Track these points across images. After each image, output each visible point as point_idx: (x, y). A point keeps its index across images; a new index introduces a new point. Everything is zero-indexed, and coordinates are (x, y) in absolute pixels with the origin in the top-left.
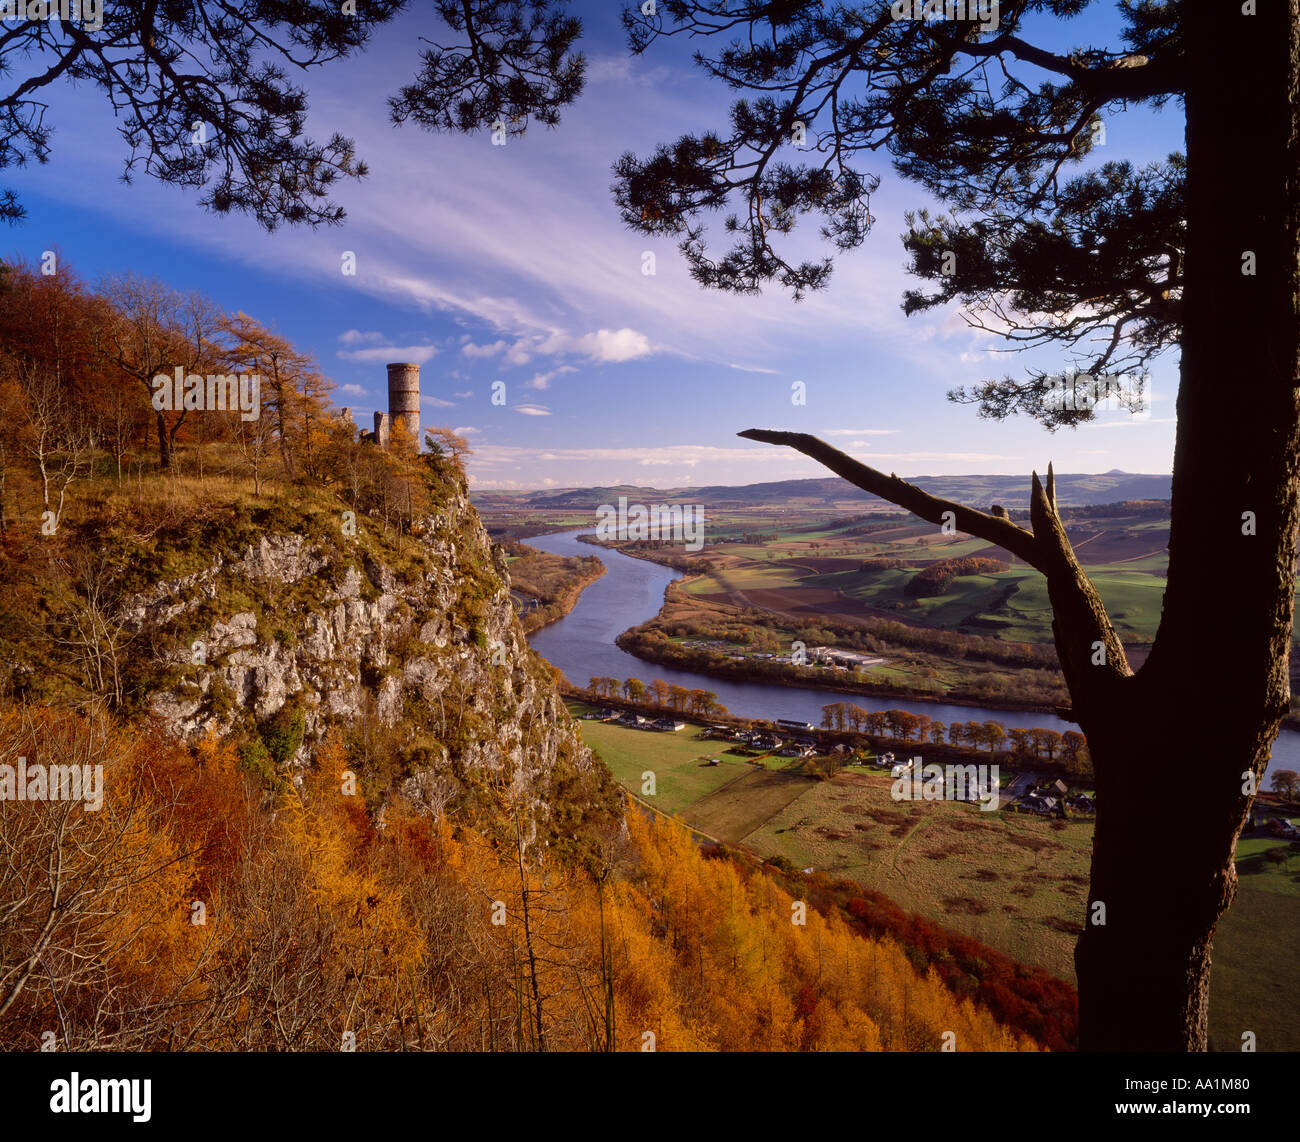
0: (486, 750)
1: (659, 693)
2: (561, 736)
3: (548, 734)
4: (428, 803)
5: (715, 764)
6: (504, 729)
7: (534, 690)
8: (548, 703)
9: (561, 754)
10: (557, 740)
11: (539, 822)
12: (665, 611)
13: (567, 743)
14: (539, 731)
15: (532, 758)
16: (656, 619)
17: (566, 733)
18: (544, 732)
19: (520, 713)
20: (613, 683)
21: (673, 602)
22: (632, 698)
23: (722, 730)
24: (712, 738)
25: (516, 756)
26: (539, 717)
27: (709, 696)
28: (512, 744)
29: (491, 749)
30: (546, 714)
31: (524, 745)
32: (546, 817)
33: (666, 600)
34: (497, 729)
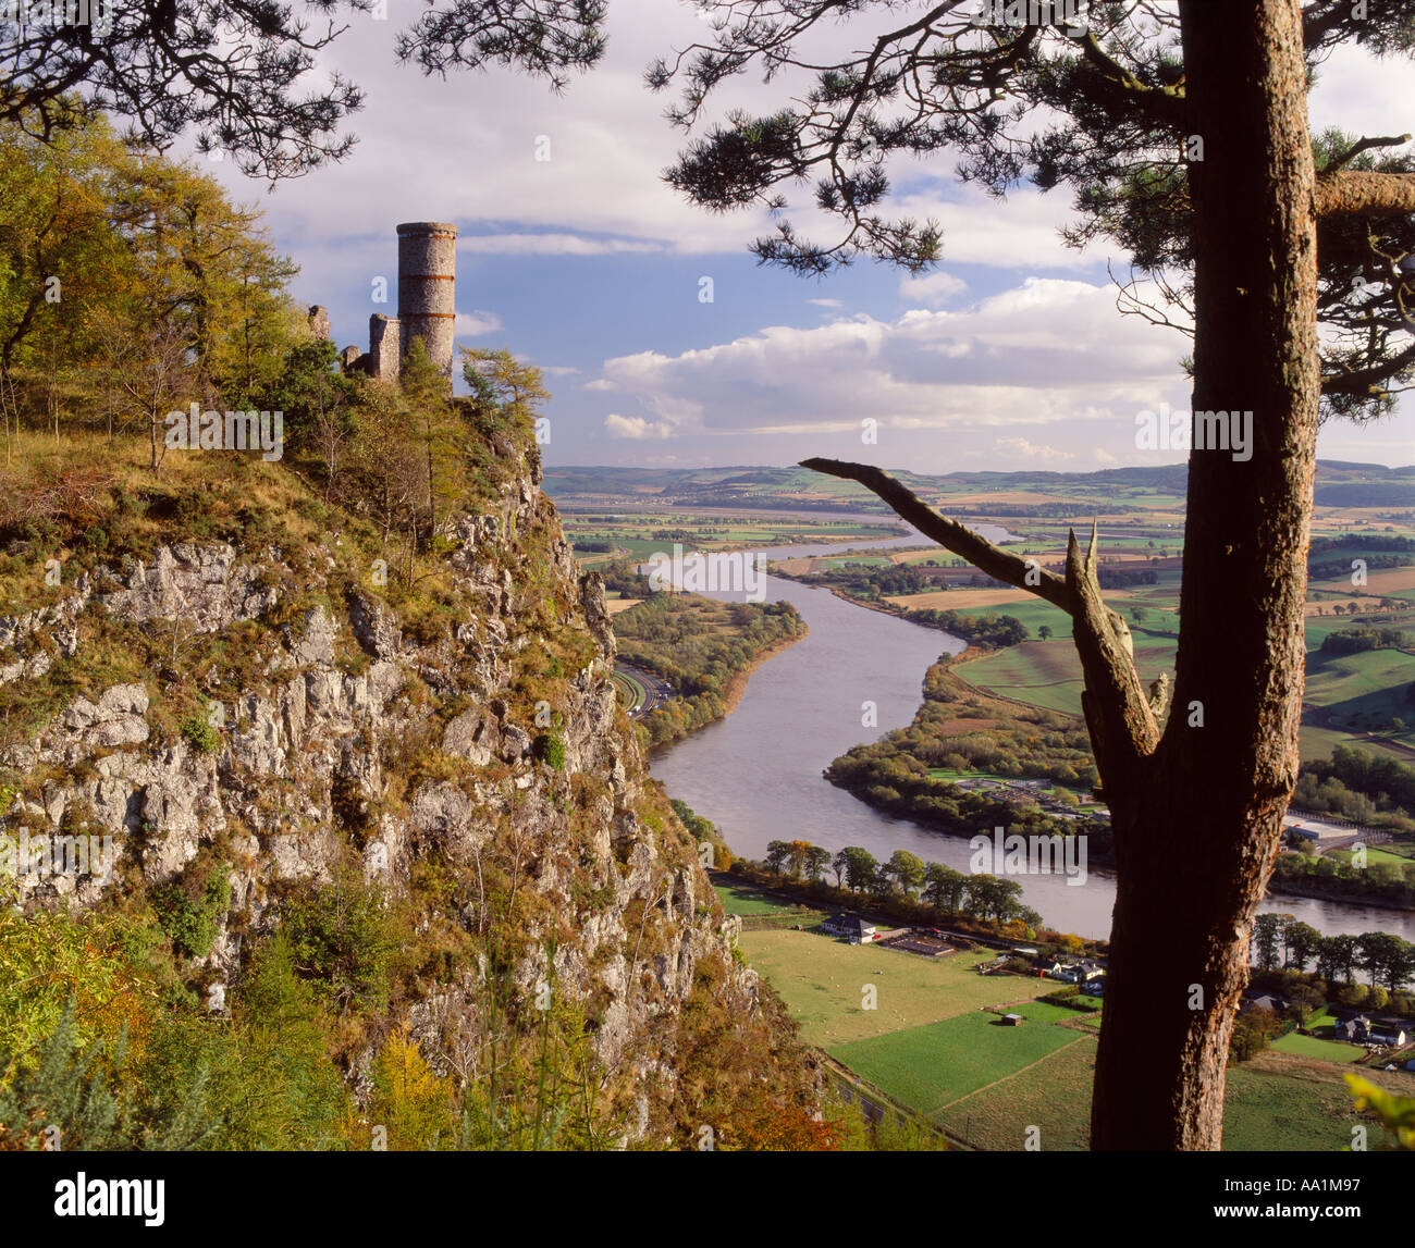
0: (559, 962)
1: (906, 879)
2: (704, 943)
3: (677, 940)
4: (450, 1050)
5: (1011, 1022)
6: (594, 923)
7: (654, 853)
8: (680, 881)
9: (703, 980)
10: (695, 953)
11: (655, 1099)
12: (924, 717)
13: (714, 959)
14: (661, 934)
15: (646, 982)
16: (908, 732)
17: (711, 939)
18: (670, 936)
19: (624, 897)
20: (815, 854)
21: (942, 700)
22: (852, 885)
23: (1029, 958)
24: (1011, 969)
25: (613, 975)
26: (662, 904)
27: (1007, 887)
28: (604, 955)
29: (567, 960)
30: (675, 900)
31: (630, 957)
32: (670, 1092)
33: (927, 696)
34: (579, 923)
